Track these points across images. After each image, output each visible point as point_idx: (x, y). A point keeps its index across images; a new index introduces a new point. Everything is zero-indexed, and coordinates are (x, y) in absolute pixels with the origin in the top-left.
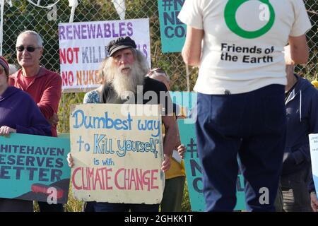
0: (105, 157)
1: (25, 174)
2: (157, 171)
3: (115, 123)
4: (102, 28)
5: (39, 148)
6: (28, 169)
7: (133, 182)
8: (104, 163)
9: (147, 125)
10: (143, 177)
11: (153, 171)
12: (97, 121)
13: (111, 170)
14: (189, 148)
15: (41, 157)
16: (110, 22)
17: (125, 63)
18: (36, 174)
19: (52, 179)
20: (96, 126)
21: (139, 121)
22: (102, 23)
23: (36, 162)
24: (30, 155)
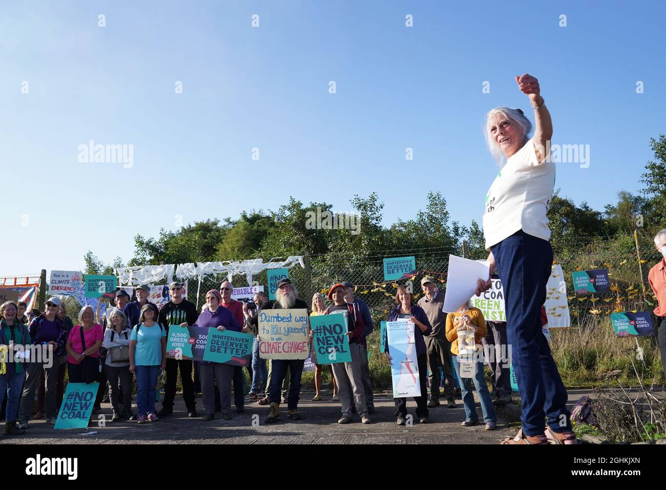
0: (277, 336)
1: (229, 351)
2: (306, 342)
3: (282, 319)
4: (243, 290)
5: (236, 338)
6: (231, 348)
7: (293, 349)
8: (277, 340)
9: (300, 319)
10: (298, 346)
11: (304, 343)
12: (273, 318)
13: (280, 343)
14: (316, 331)
15: (237, 343)
16: (246, 288)
17: (286, 291)
18: (234, 351)
19: (242, 354)
20: (273, 320)
21: (296, 317)
22: (243, 288)
23: (234, 345)
24: (232, 341)
